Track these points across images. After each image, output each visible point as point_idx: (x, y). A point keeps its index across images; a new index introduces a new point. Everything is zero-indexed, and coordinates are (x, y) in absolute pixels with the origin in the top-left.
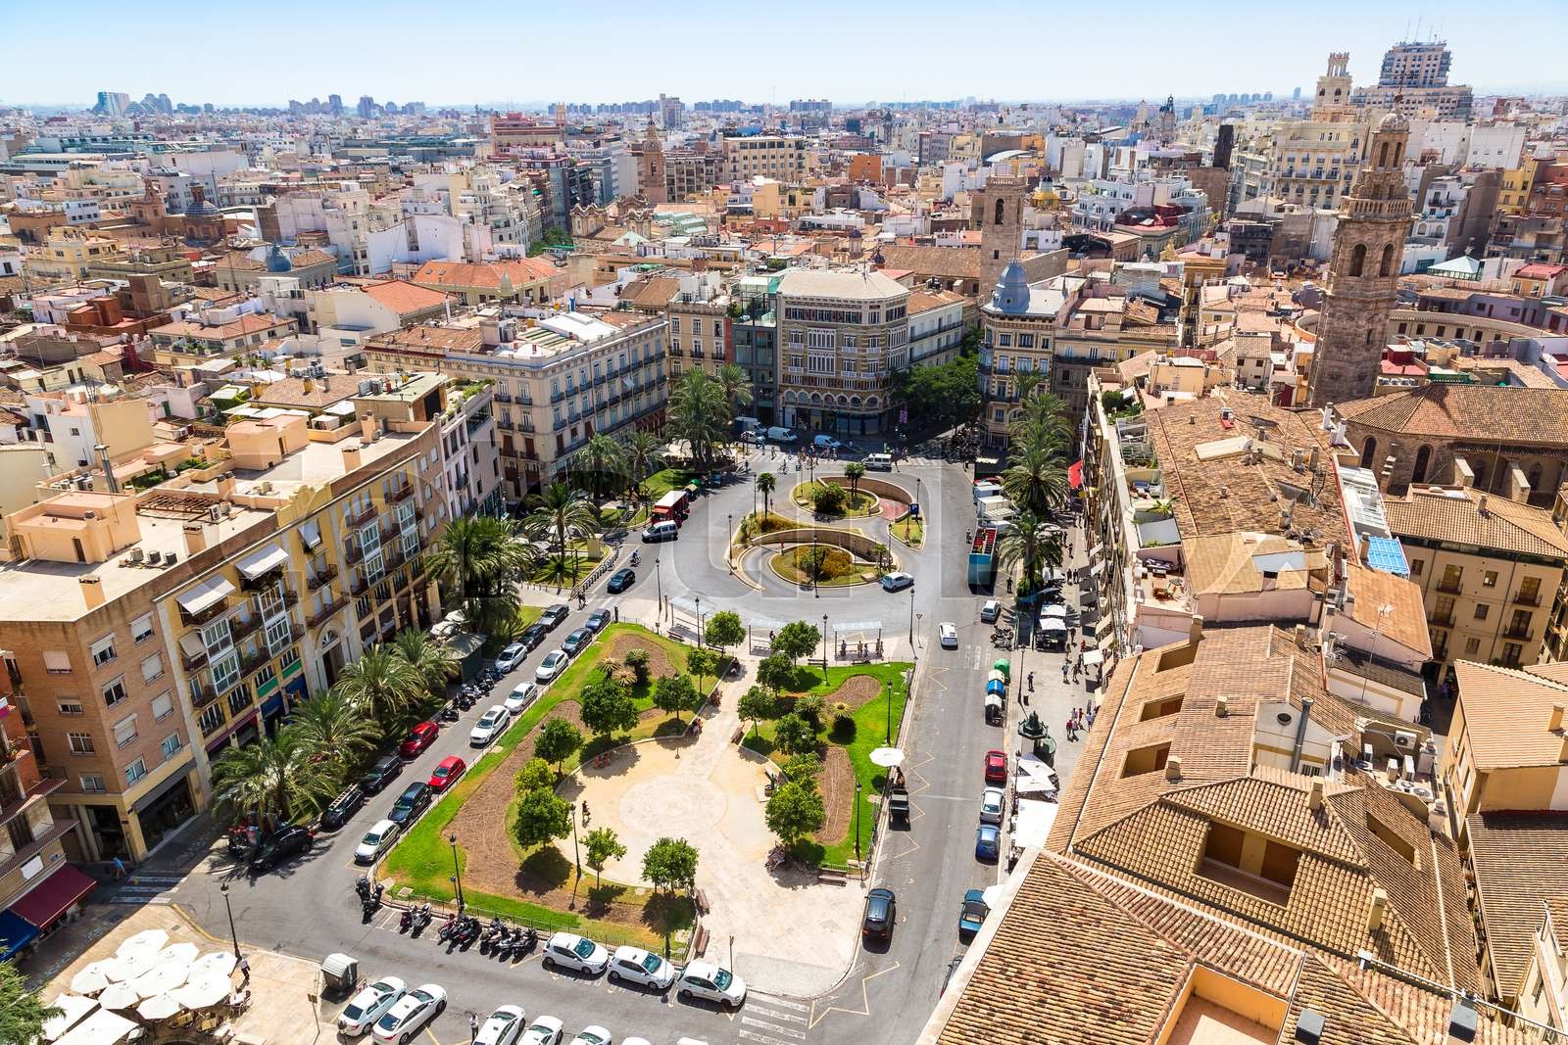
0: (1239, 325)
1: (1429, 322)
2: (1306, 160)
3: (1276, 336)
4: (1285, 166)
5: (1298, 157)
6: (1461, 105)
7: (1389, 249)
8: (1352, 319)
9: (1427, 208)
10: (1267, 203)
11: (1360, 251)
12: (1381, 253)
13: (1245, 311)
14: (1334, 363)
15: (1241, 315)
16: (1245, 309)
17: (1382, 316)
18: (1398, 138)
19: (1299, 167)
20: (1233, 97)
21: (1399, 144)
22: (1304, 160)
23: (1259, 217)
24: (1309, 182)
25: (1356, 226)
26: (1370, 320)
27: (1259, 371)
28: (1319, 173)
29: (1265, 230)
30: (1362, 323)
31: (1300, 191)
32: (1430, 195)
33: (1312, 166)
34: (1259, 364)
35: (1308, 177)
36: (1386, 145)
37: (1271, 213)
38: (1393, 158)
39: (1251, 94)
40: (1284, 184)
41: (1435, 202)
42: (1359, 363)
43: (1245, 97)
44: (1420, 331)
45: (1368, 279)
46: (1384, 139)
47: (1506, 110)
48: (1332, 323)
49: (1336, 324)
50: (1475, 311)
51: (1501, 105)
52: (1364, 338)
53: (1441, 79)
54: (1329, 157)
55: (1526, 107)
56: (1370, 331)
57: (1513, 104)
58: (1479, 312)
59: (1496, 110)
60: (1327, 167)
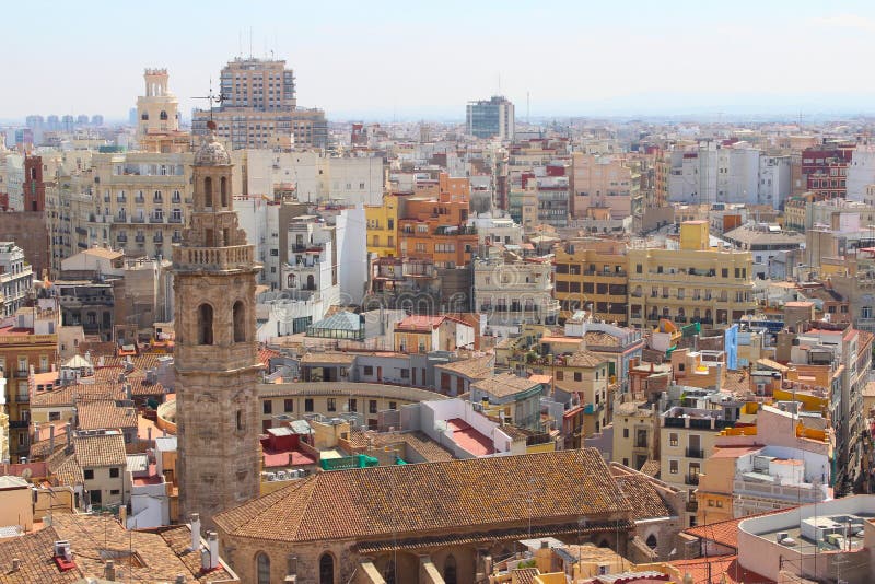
0: (82, 425)
1: (320, 395)
2: (141, 200)
3: (130, 433)
4: (115, 209)
5: (132, 195)
6: (315, 131)
7: (238, 307)
8: (213, 399)
9: (292, 256)
10: (100, 255)
11: (206, 311)
12: (231, 313)
13: (87, 403)
14: (204, 461)
15: (83, 411)
16: (83, 400)
17: (248, 393)
18: (220, 174)
19: (132, 210)
20: (53, 119)
21: (223, 179)
22: (137, 200)
23: (94, 276)
24: (167, 227)
25: (195, 281)
26: (236, 400)
27: (115, 483)
28: (159, 215)
29: (103, 292)
30: (227, 403)
31: (140, 240)
32: (292, 238)
33: (149, 208)
34: (114, 473)
35: (147, 222)
36: (208, 180)
37: (108, 269)
38: (219, 196)
39: (76, 117)
40: (119, 232)
41: (299, 248)
42: (234, 456)
43: (67, 119)
44: (309, 406)
45: (221, 346)
46: (206, 172)
47: (364, 138)
48: (191, 408)
49: (196, 408)
50: (362, 376)
51: (358, 132)
52: (233, 423)
53: (289, 102)
54: (167, 196)
55: (384, 134)
56: (239, 414)
57: (370, 131)
58: (368, 377)
59: (354, 138)
60: (168, 207)
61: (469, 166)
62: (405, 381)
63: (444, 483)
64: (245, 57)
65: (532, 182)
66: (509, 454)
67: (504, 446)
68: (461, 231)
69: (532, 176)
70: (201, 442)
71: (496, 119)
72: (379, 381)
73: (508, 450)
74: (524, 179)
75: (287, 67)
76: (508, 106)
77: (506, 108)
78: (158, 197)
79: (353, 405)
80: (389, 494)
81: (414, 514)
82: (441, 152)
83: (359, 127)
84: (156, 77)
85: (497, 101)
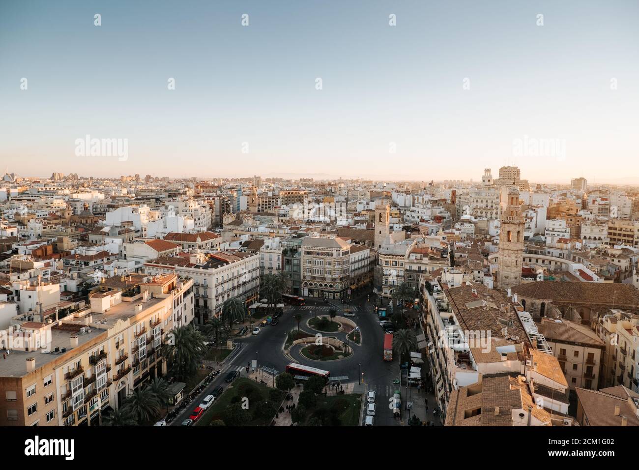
1: (534, 258)
4: (475, 204)
5: (479, 201)
7: (518, 233)
8: (510, 256)
11: (509, 233)
12: (516, 234)
14: (506, 272)
17: (519, 256)
18: (516, 196)
19: (480, 204)
21: (517, 198)
22: (481, 202)
24: (489, 209)
25: (507, 225)
26: (516, 257)
27: (479, 275)
28: (487, 206)
30: (514, 258)
33: (484, 205)
34: (479, 272)
35: (484, 208)
40: (476, 210)
41: (526, 217)
42: (514, 272)
44: (530, 261)
45: (513, 243)
46: (512, 196)
47: (540, 188)
48: (503, 258)
49: (505, 258)
50: (547, 254)
51: (539, 187)
52: (515, 263)
53: (518, 178)
54: (490, 201)
55: (546, 187)
56: (516, 261)
57: (542, 186)
58: (549, 255)
59: (537, 188)
60: (490, 205)
61: (574, 197)
62: (561, 257)
63: (581, 288)
64: (506, 166)
65: (596, 202)
66: (598, 282)
67: (596, 279)
68: (576, 215)
69: (596, 201)
70: (505, 267)
71: (580, 184)
72: (552, 256)
73: (598, 280)
74: (594, 202)
75: (518, 168)
76: (585, 180)
77: (584, 181)
78: (487, 201)
79: (543, 262)
80: (563, 289)
81: (571, 296)
82: (565, 192)
83: (539, 185)
84: (488, 171)
85: (581, 179)
